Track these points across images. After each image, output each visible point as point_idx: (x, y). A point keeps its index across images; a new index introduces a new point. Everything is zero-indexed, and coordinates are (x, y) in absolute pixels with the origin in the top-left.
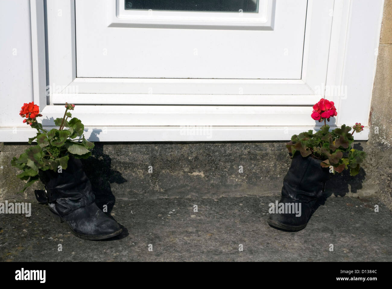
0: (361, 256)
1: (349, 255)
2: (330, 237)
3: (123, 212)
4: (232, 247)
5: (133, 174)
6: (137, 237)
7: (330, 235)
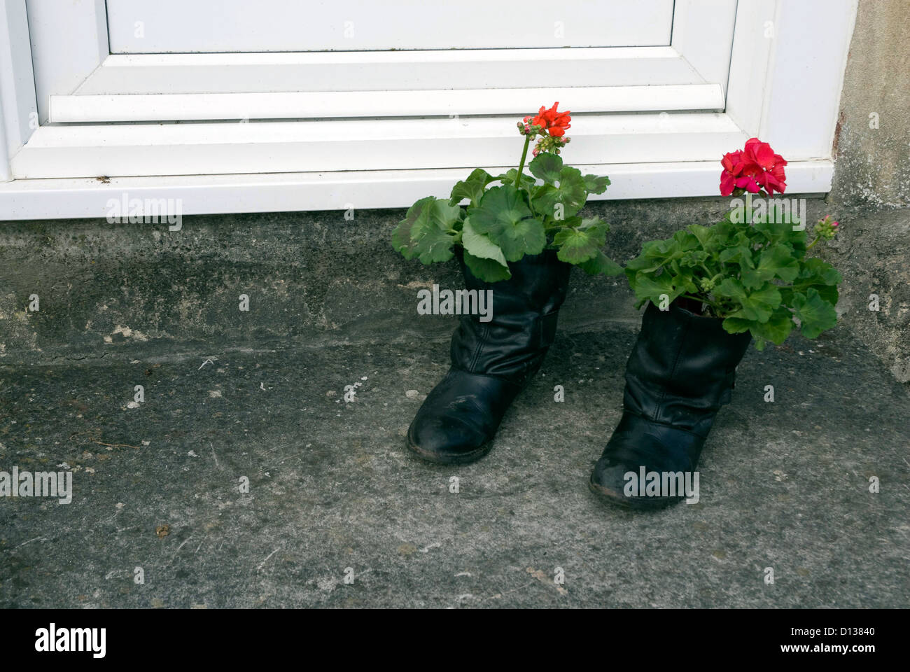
0: (817, 489)
1: (788, 488)
2: (741, 438)
3: (241, 386)
4: (509, 477)
5: (263, 290)
6: (276, 456)
7: (740, 433)
